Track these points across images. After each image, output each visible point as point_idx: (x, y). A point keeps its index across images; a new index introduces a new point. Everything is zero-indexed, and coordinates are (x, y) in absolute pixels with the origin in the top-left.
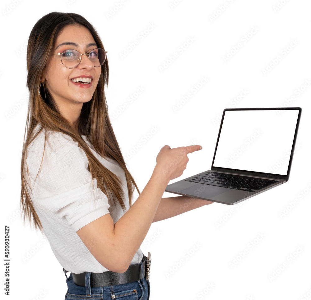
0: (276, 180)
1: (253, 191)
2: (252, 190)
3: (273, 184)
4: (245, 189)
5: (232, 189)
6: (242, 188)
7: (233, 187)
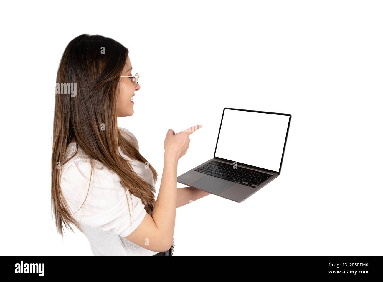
0: (270, 174)
1: (254, 187)
2: (253, 185)
3: (269, 178)
4: (247, 183)
5: (236, 183)
6: (244, 183)
7: (237, 181)
